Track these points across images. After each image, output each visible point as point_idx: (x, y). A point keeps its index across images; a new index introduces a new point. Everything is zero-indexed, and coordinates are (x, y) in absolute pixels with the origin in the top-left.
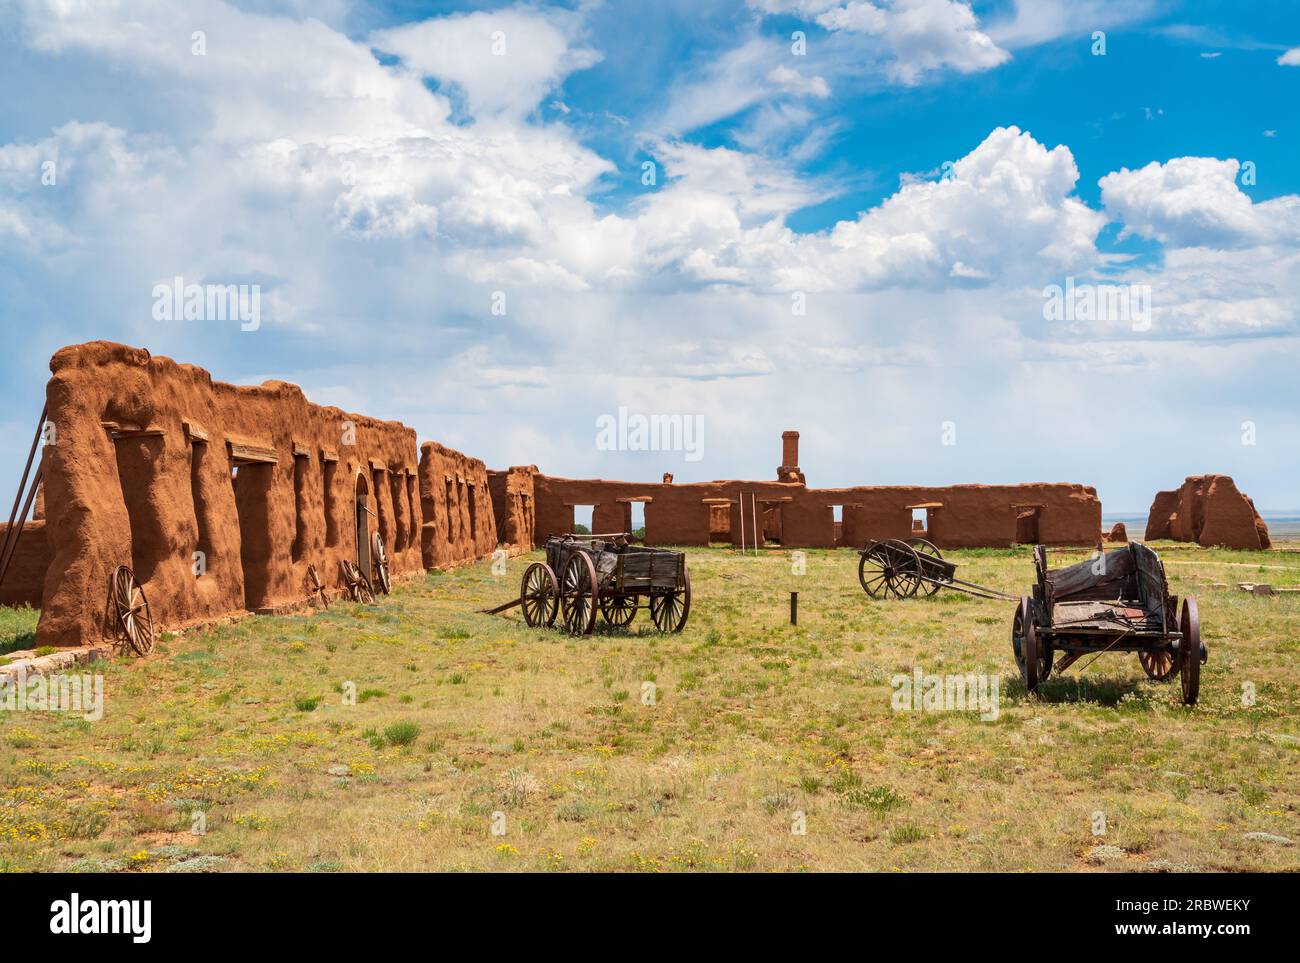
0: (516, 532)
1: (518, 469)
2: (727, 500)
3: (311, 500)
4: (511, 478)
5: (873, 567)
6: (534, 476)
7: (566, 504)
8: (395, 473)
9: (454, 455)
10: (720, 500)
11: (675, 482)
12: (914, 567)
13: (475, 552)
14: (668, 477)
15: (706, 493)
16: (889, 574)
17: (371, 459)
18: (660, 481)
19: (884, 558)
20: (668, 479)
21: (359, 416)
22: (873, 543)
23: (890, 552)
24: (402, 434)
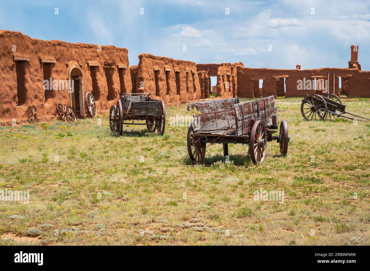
0: (221, 91)
1: (225, 64)
2: (322, 76)
3: (31, 79)
4: (220, 68)
5: (307, 106)
6: (237, 67)
7: (250, 79)
8: (110, 67)
9: (163, 59)
10: (319, 76)
11: (302, 69)
12: (324, 107)
13: (180, 100)
14: (298, 66)
15: (313, 74)
16: (313, 110)
17: (88, 62)
18: (295, 69)
19: (311, 102)
20: (298, 68)
21: (80, 44)
22: (308, 96)
23: (314, 99)
24: (115, 51)
